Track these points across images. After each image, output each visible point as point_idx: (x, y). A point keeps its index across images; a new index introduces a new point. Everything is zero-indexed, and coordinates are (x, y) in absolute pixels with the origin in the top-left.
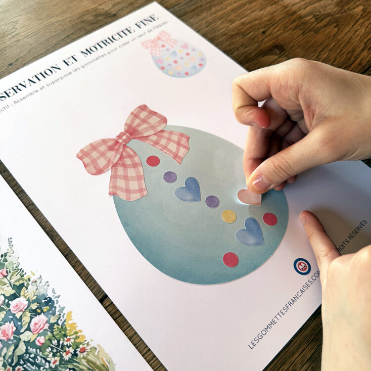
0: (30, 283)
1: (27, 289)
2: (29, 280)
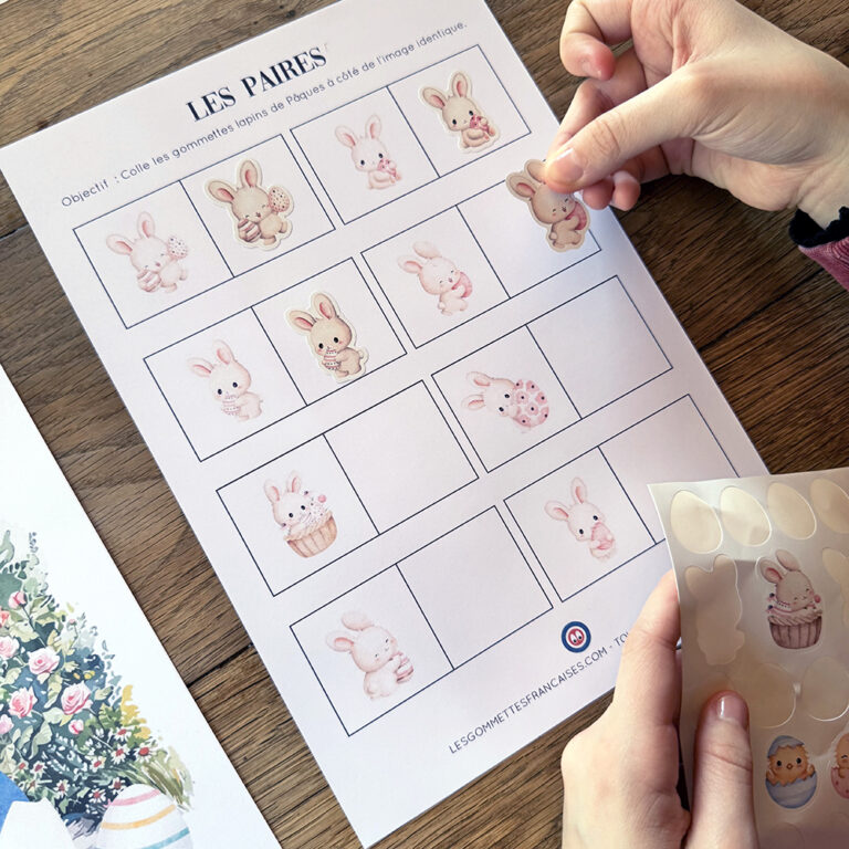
0: (65, 624)
1: (59, 634)
2: (64, 618)
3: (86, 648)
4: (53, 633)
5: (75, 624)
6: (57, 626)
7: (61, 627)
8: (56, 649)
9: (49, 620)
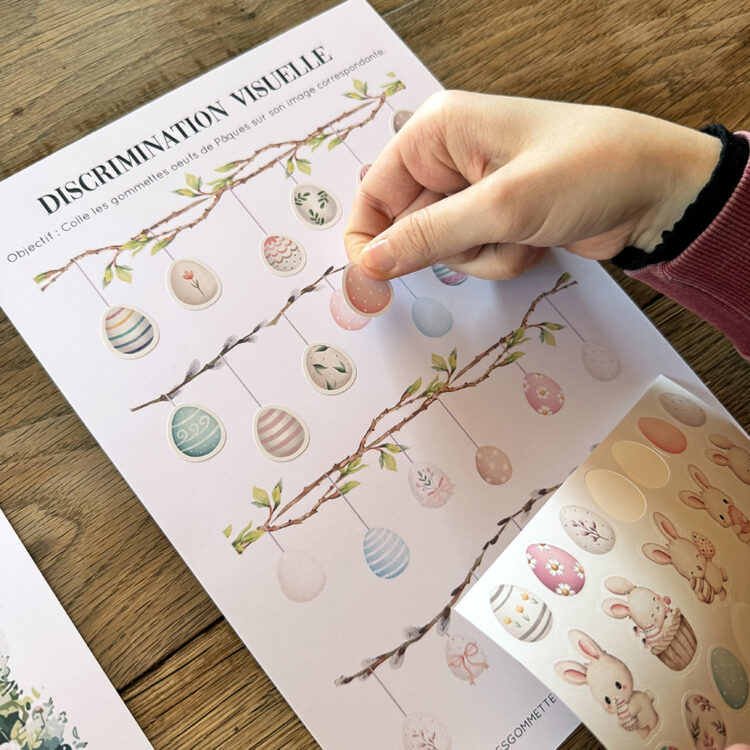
0: (30, 712)
1: (24, 724)
2: (28, 706)
3: (55, 738)
4: (18, 724)
5: (41, 711)
6: (21, 716)
7: (26, 716)
8: (20, 742)
9: (12, 710)
